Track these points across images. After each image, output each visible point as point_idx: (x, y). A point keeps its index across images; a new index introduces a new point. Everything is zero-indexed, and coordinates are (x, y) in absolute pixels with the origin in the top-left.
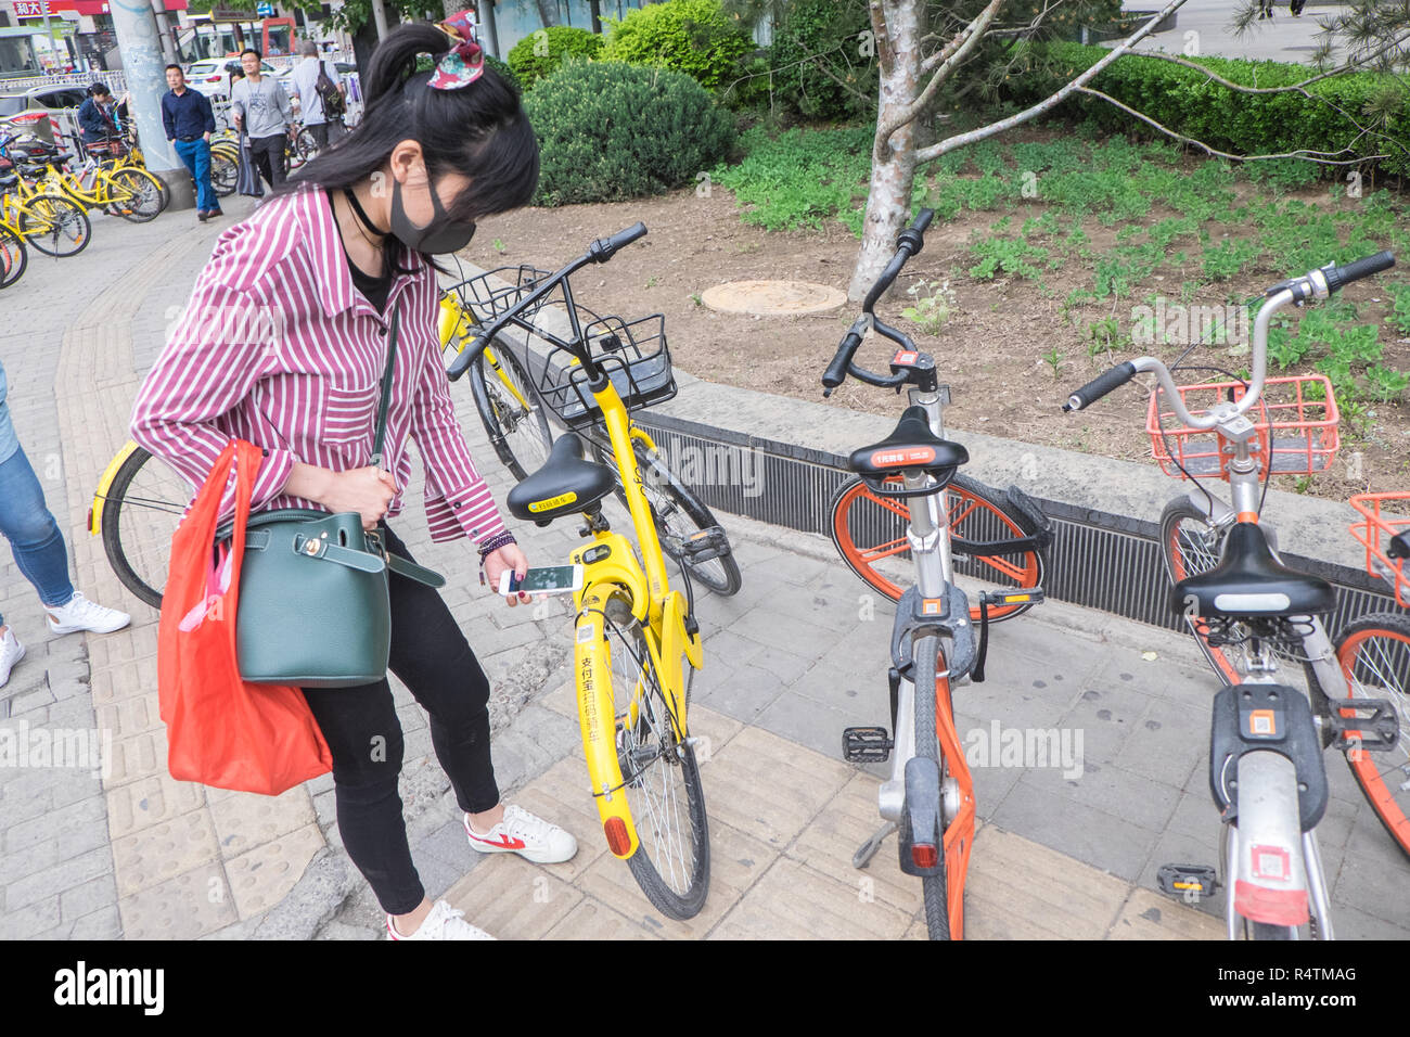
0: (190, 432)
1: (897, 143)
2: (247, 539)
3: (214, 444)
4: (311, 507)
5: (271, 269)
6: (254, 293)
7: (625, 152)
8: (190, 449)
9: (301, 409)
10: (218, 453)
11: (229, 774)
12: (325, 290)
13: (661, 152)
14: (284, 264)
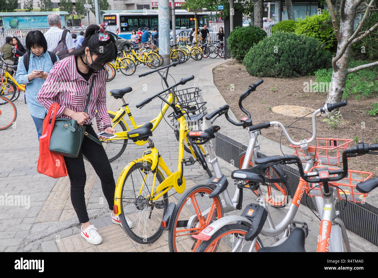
0: (46, 100)
1: (340, 65)
2: (55, 123)
3: (50, 103)
4: (70, 118)
5: (61, 70)
6: (58, 75)
7: (286, 62)
8: (46, 103)
9: (68, 98)
10: (51, 104)
11: (47, 172)
12: (71, 75)
13: (298, 63)
14: (64, 69)
